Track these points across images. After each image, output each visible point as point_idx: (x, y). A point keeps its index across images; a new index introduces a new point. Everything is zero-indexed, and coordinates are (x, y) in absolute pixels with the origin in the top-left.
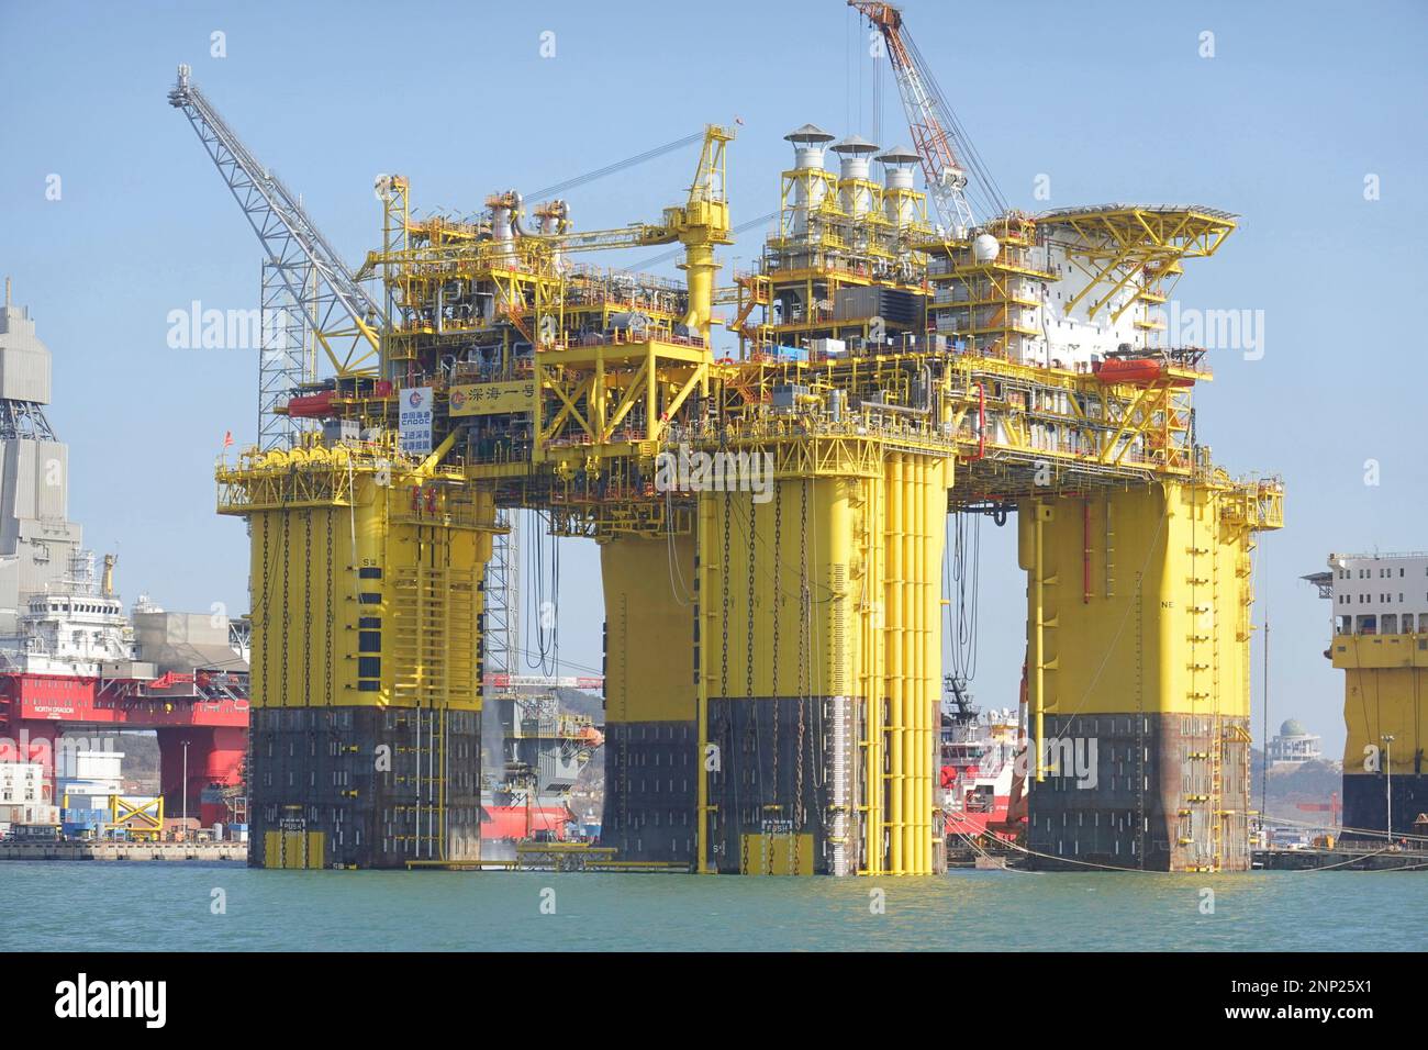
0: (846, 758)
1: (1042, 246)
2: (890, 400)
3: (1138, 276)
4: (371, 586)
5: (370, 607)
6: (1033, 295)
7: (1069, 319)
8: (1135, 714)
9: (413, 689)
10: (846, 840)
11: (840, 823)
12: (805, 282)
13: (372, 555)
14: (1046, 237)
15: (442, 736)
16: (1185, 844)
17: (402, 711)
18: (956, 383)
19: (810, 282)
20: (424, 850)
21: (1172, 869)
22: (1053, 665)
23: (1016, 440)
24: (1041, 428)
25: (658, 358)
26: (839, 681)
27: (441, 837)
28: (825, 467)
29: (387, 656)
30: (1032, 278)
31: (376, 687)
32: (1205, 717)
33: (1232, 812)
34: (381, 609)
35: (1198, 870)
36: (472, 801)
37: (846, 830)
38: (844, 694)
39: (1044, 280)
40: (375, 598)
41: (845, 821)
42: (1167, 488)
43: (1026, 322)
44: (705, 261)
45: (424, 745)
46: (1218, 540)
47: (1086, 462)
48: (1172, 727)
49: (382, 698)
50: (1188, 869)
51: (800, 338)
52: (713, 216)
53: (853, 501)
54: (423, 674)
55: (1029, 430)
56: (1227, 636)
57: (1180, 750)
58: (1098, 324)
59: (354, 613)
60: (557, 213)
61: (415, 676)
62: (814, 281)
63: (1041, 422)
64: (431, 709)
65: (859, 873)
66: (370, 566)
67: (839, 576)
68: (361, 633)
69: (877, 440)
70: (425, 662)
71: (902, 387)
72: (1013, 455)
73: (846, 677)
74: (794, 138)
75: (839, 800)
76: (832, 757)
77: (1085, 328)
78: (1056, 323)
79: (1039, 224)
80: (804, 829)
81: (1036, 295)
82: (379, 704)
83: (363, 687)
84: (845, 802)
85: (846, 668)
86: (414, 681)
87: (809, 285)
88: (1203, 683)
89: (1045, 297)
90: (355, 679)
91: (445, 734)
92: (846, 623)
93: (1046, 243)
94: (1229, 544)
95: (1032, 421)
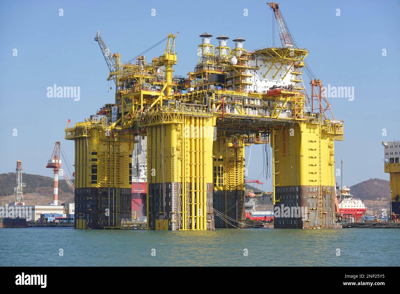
0: (175, 199)
1: (255, 60)
2: (197, 103)
3: (293, 68)
4: (95, 157)
5: (94, 162)
6: (251, 74)
7: (265, 79)
8: (295, 186)
9: (104, 183)
10: (176, 221)
11: (173, 216)
12: (201, 74)
13: (95, 149)
14: (255, 58)
15: (117, 195)
16: (309, 221)
17: (105, 189)
18: (217, 97)
19: (202, 74)
20: (111, 224)
21: (303, 228)
22: (277, 173)
23: (241, 112)
24: (250, 109)
25: (144, 95)
26: (173, 178)
27: (117, 221)
28: (165, 121)
29: (98, 174)
30: (250, 69)
31: (96, 183)
32: (316, 186)
33: (326, 212)
34: (97, 163)
35: (313, 228)
36: (129, 211)
37: (175, 218)
38: (175, 182)
39: (255, 69)
40: (96, 160)
41: (175, 216)
42: (300, 124)
43: (248, 81)
44: (169, 69)
45: (111, 197)
46: (320, 138)
47: (266, 118)
48: (303, 189)
49: (98, 185)
50: (310, 228)
51: (183, 88)
52: (170, 58)
53: (177, 130)
54: (107, 179)
55: (245, 109)
56: (325, 164)
57: (306, 196)
58: (276, 81)
59: (90, 164)
60: (142, 58)
61: (104, 179)
62: (203, 73)
63: (250, 107)
64: (114, 188)
65: (180, 230)
66: (94, 152)
67: (173, 150)
68: (92, 169)
69: (181, 113)
70: (107, 176)
71: (202, 99)
72: (236, 116)
73: (175, 177)
74: (202, 36)
75: (173, 211)
76: (171, 199)
77: (271, 82)
78: (260, 81)
79: (253, 54)
80: (166, 218)
81: (252, 73)
82: (97, 187)
83: (93, 182)
84: (175, 211)
85: (175, 175)
86: (104, 181)
87: (202, 75)
88: (313, 177)
89: (256, 74)
90: (91, 181)
91: (118, 194)
92: (175, 163)
93: (256, 59)
94: (326, 139)
95: (246, 107)
